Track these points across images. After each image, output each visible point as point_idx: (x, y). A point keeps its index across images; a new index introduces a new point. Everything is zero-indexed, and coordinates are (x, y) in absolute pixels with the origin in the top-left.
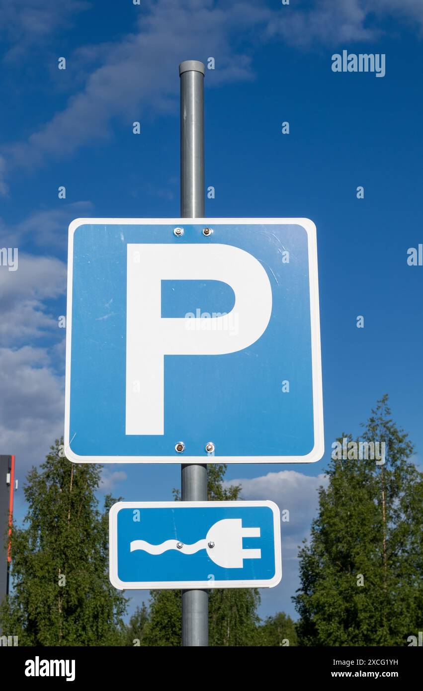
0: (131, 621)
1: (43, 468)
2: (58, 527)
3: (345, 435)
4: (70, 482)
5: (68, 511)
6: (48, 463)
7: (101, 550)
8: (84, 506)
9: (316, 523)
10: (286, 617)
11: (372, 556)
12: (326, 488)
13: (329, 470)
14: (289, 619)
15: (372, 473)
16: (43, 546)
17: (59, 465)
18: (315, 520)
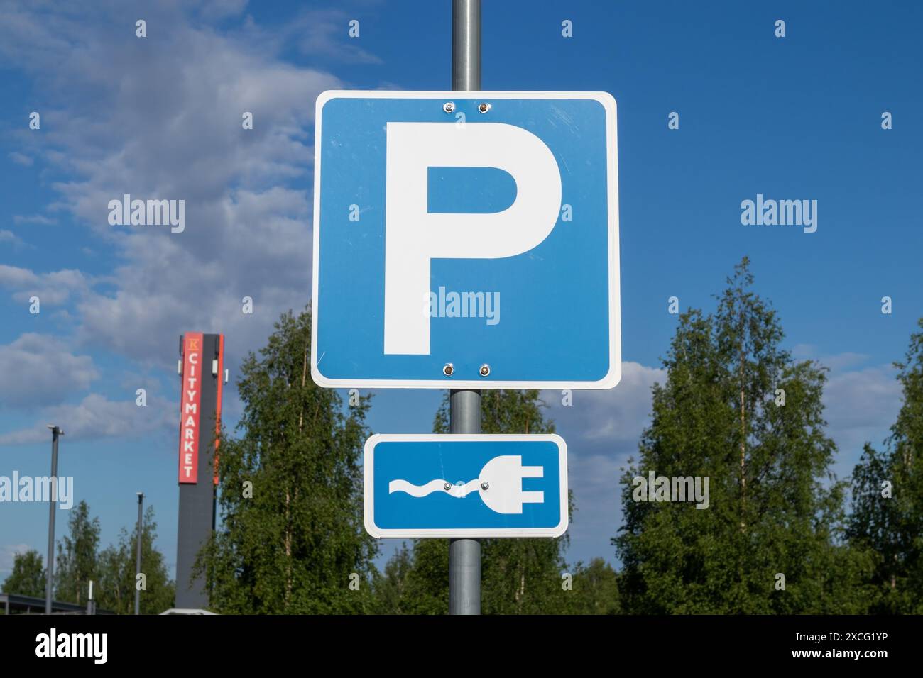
0: (387, 568)
1: (264, 355)
2: (285, 436)
3: (692, 310)
4: (302, 373)
5: (299, 414)
6: (271, 347)
7: (346, 470)
8: (322, 407)
9: (647, 434)
10: (605, 566)
11: (726, 482)
12: (663, 386)
13: (668, 360)
14: (609, 568)
15: (727, 366)
16: (264, 464)
17: (287, 350)
18: (647, 431)
